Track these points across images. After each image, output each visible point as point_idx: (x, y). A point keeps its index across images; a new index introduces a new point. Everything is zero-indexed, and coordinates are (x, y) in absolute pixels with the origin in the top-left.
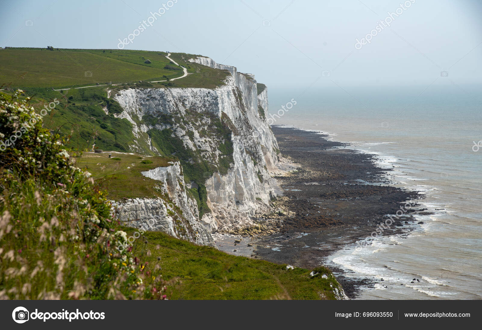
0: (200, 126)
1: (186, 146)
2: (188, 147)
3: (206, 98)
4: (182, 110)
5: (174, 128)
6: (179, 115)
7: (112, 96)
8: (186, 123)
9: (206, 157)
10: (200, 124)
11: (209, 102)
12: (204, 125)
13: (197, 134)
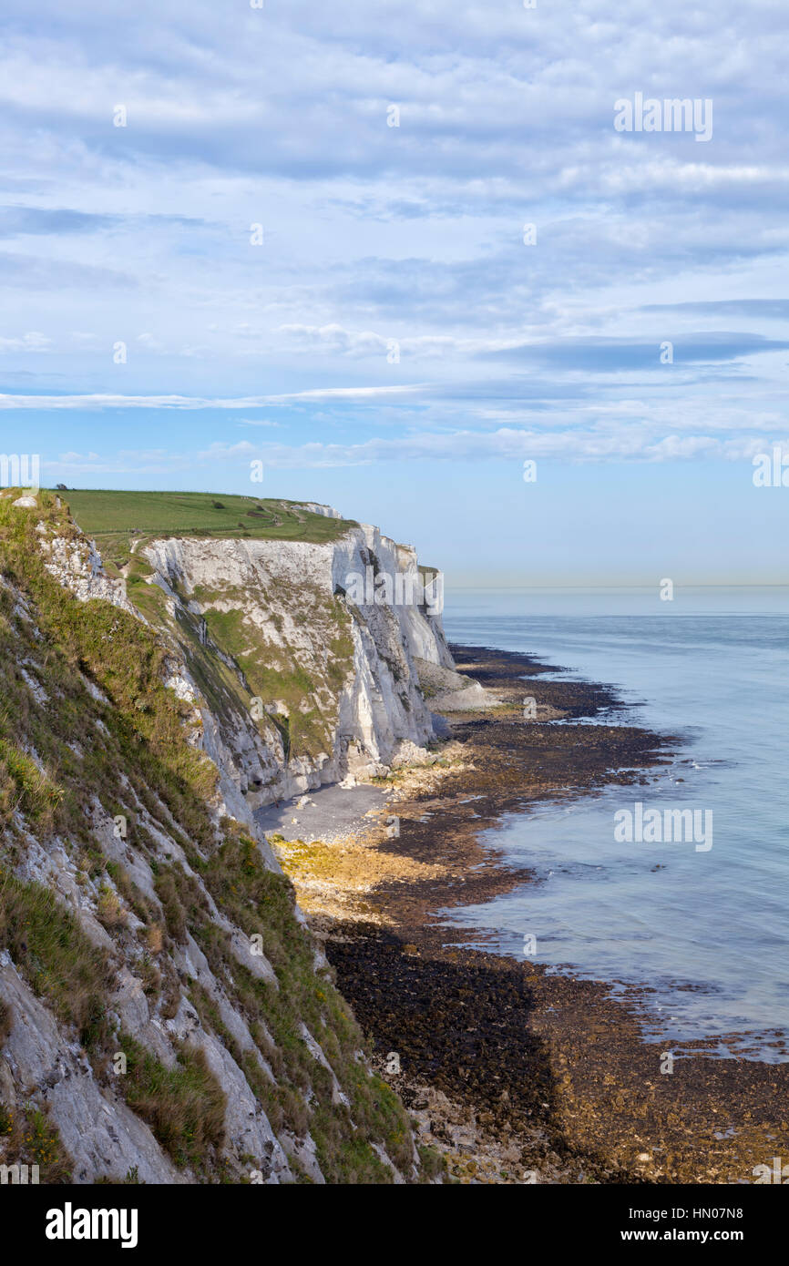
0: (294, 607)
1: (268, 640)
2: (271, 641)
3: (309, 560)
4: (265, 580)
5: (249, 609)
6: (258, 587)
7: (139, 549)
8: (268, 599)
9: (304, 659)
10: (296, 603)
11: (314, 565)
12: (301, 604)
13: (288, 622)
